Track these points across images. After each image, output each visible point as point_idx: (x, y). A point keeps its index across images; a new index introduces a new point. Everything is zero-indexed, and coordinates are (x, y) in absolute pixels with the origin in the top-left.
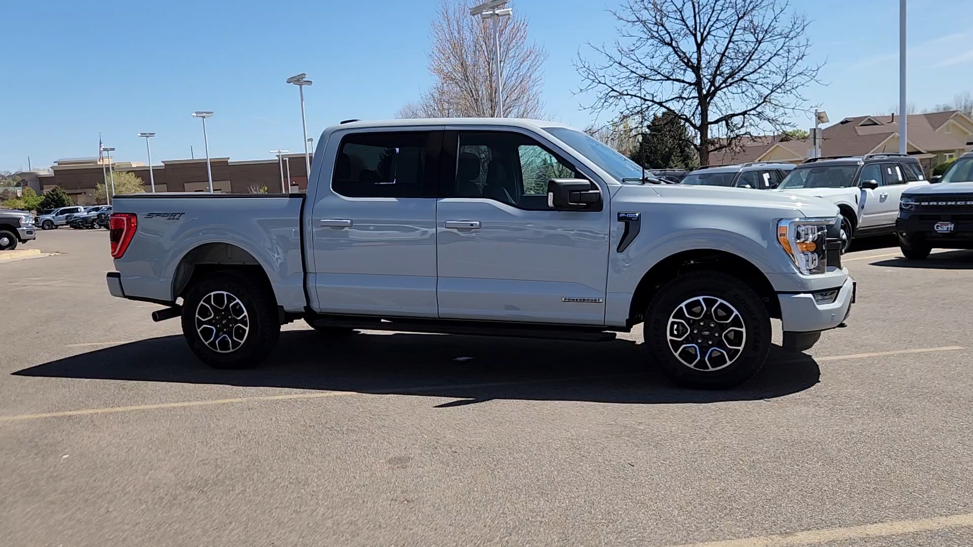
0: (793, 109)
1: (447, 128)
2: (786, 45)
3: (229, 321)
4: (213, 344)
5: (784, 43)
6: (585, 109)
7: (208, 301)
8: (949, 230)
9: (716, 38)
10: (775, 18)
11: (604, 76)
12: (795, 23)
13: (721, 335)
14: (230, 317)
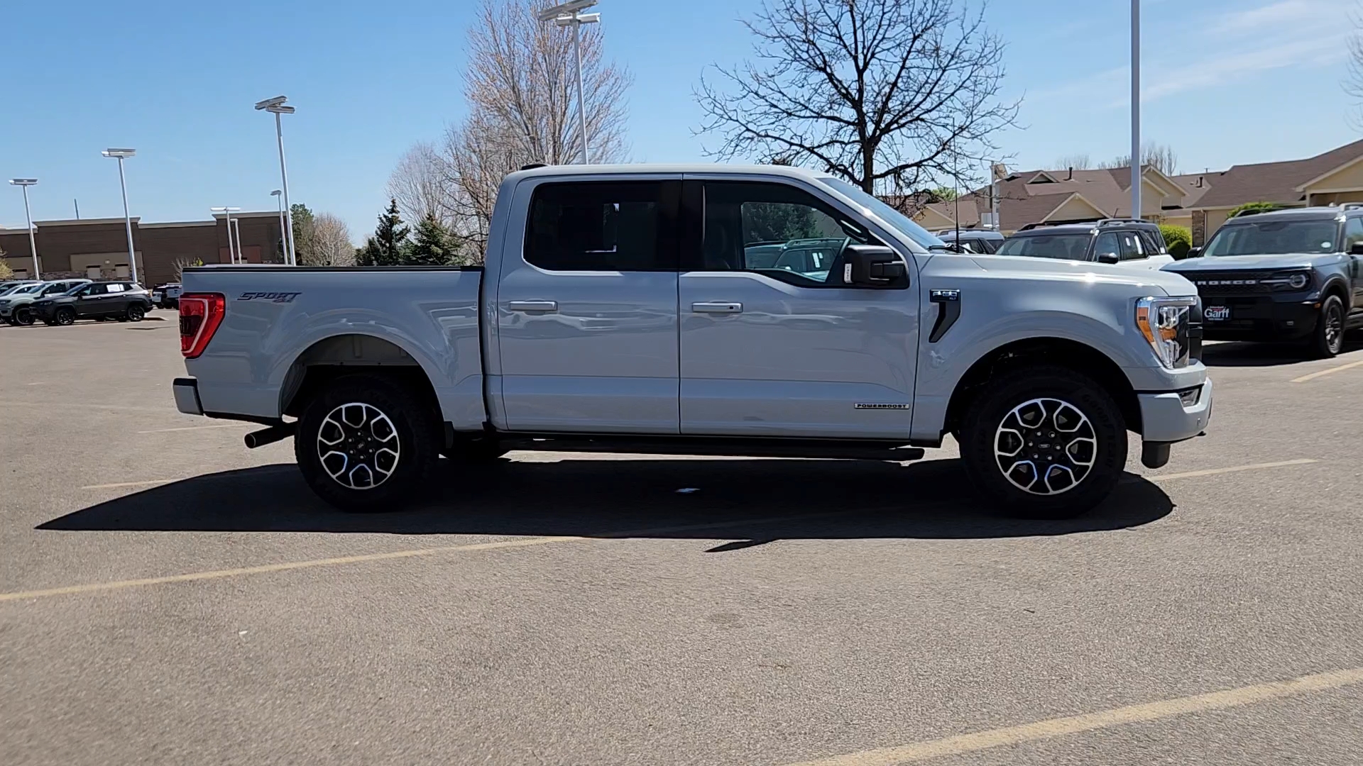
0: (981, 159)
1: (686, 177)
2: (973, 74)
3: (368, 445)
4: (344, 478)
5: (972, 72)
6: (711, 154)
7: (337, 416)
8: (1223, 316)
9: (882, 62)
10: (964, 38)
11: (735, 110)
12: (985, 46)
13: (1064, 448)
14: (370, 439)
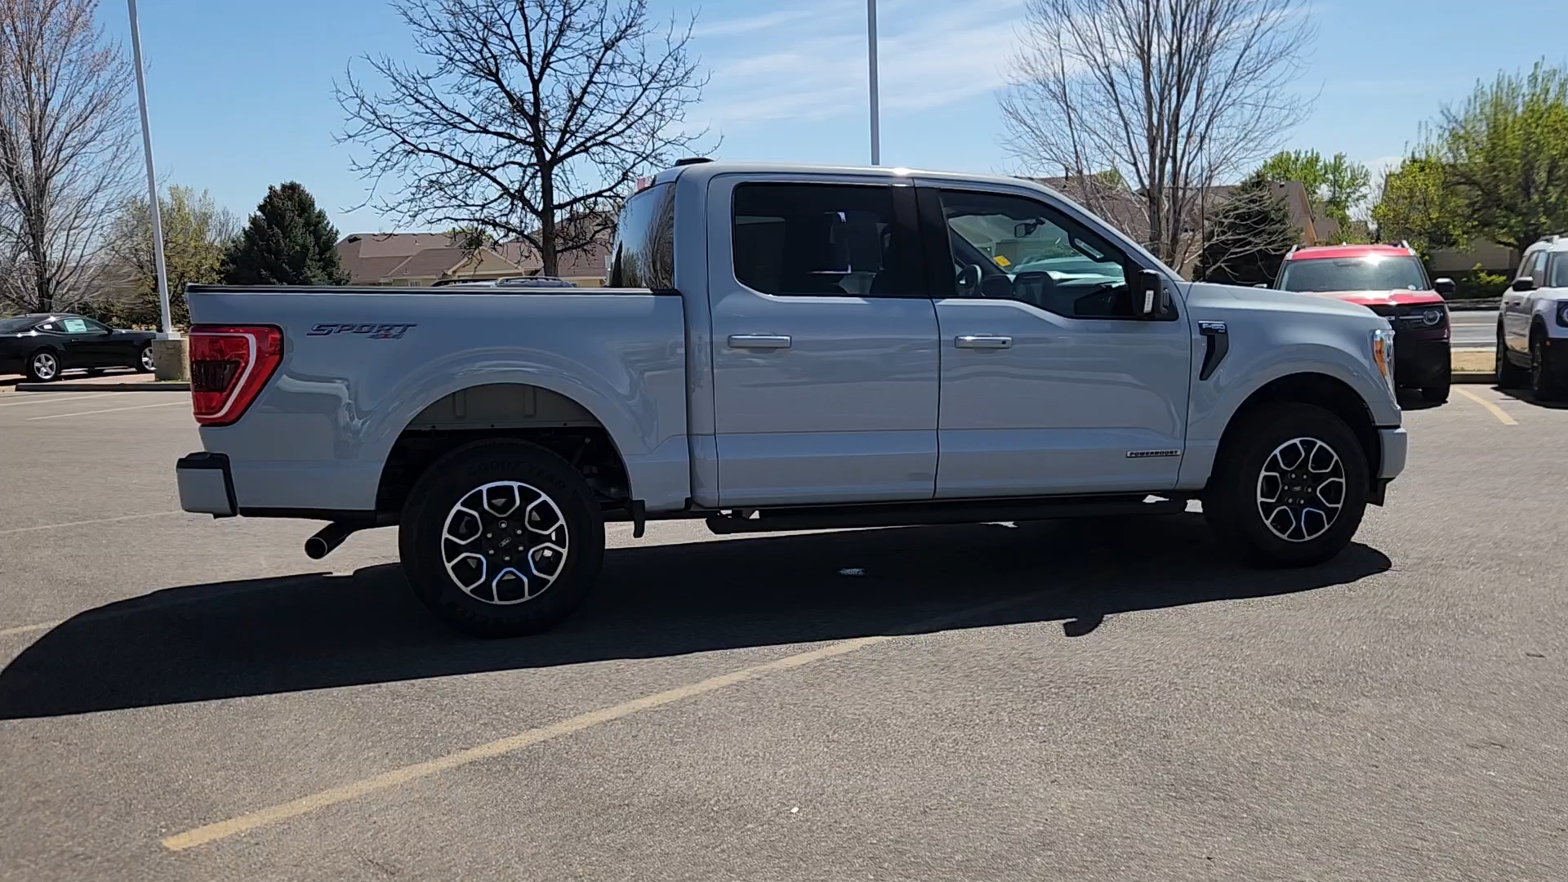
1: (918, 183)
3: (518, 540)
4: (484, 590)
7: (474, 502)
13: (1314, 490)
14: (519, 532)
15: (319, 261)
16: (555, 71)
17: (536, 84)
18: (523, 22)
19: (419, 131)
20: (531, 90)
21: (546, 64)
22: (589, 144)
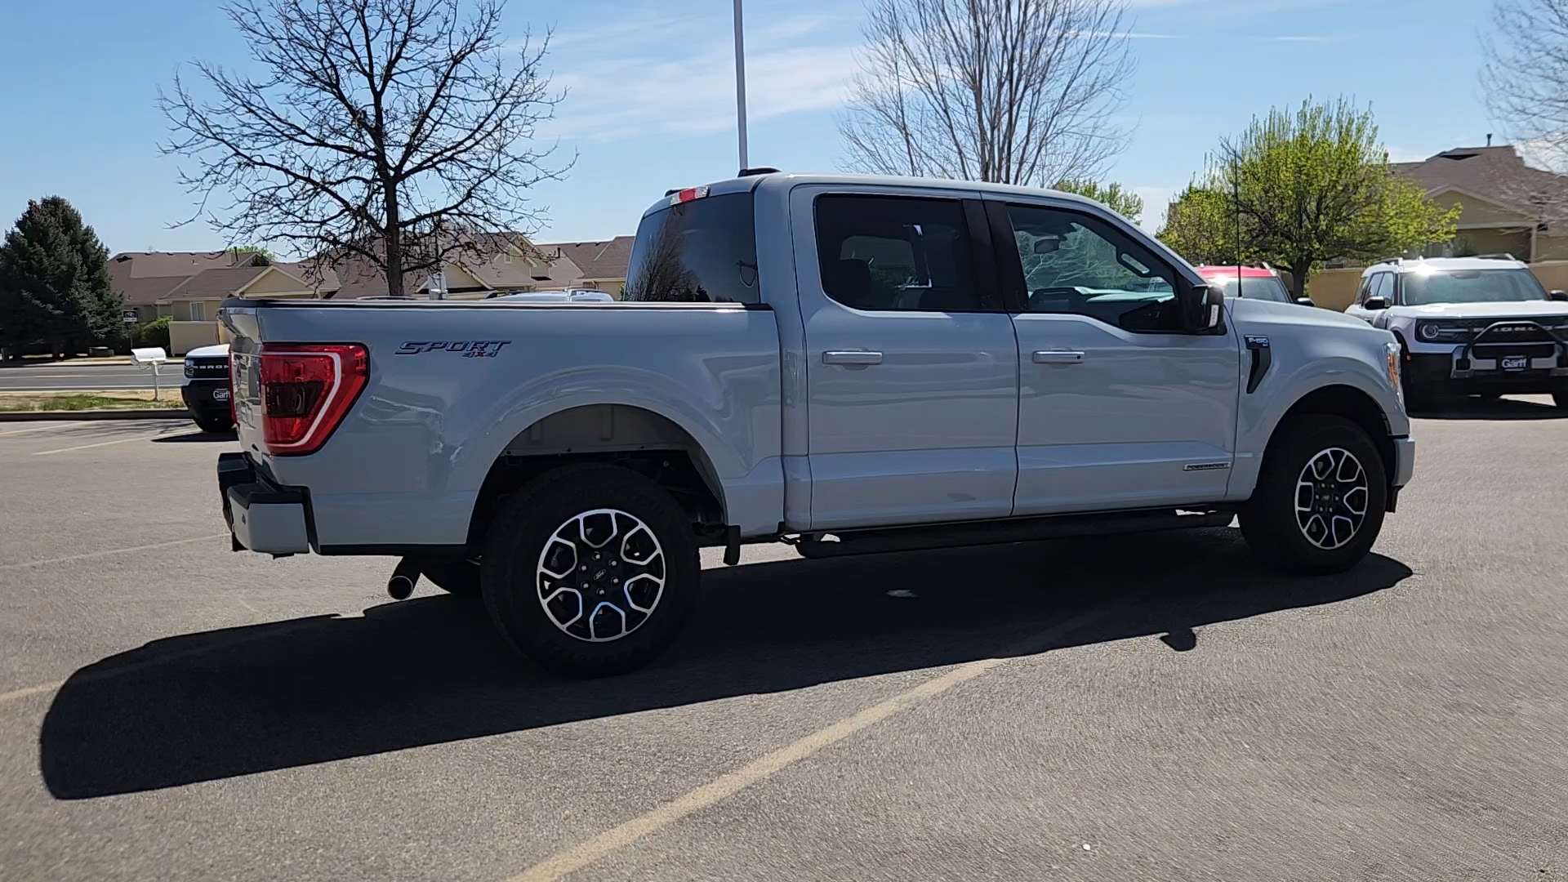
1: (985, 197)
4: (580, 627)
7: (570, 532)
13: (1341, 499)
14: (614, 563)
15: (87, 281)
16: (398, 83)
17: (378, 96)
18: (363, 32)
19: (248, 143)
20: (373, 103)
21: (387, 77)
22: (435, 160)
